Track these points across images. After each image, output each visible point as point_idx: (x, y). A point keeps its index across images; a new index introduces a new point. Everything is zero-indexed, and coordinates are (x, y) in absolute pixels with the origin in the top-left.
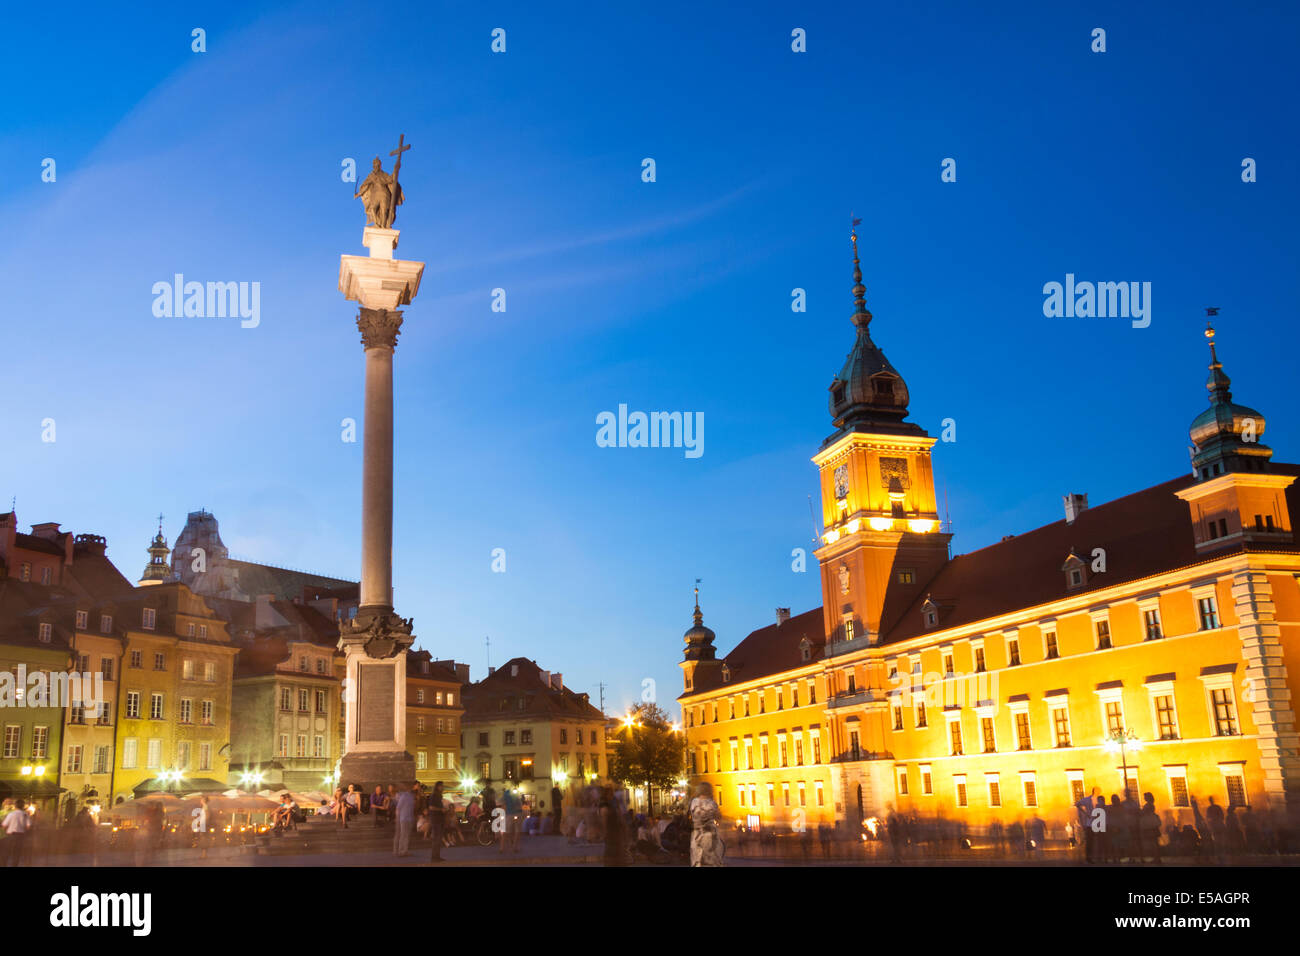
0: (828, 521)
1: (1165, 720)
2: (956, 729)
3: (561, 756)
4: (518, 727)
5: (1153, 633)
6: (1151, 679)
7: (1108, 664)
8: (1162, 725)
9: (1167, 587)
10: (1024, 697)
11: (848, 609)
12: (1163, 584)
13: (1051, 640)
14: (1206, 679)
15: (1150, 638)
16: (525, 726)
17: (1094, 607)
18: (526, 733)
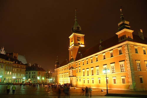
0: (70, 45)
1: (113, 70)
2: (84, 72)
3: (39, 76)
4: (34, 72)
5: (112, 56)
6: (111, 63)
7: (105, 62)
8: (112, 71)
9: (114, 49)
10: (93, 67)
11: (72, 56)
12: (113, 48)
13: (97, 58)
14: (120, 63)
15: (111, 57)
16: (34, 71)
17: (103, 53)
18: (35, 72)
